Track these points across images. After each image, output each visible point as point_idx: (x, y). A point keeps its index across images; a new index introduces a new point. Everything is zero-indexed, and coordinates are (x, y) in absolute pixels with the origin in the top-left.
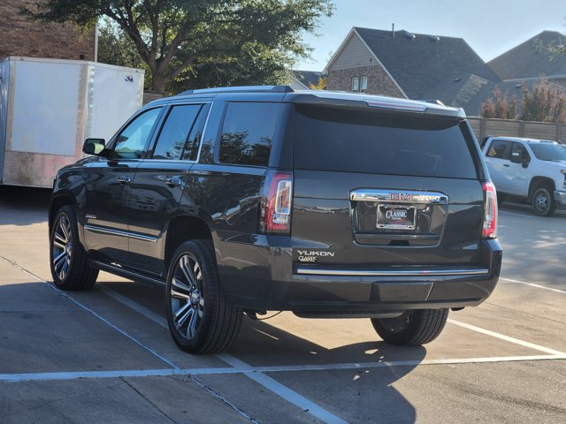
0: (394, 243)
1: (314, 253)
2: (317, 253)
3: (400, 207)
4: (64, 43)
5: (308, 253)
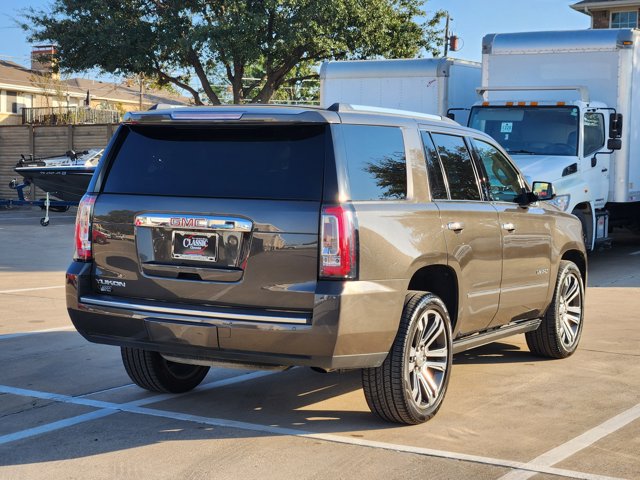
1: (108, 282)
3: (199, 234)
5: (104, 281)
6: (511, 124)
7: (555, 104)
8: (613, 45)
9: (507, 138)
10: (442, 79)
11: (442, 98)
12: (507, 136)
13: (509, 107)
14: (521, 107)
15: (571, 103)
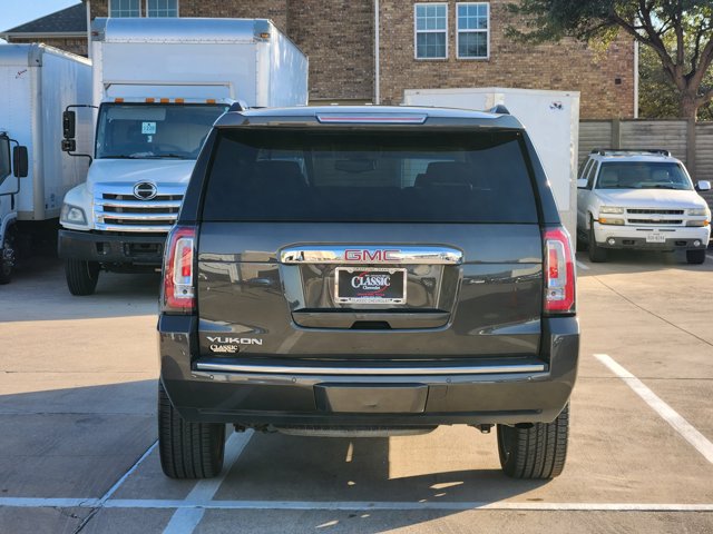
0: (358, 325)
1: (231, 340)
2: (235, 340)
3: (376, 270)
4: (594, 66)
5: (223, 339)
6: (153, 124)
7: (205, 102)
8: (250, 37)
9: (150, 141)
10: (35, 69)
11: (35, 92)
12: (150, 137)
13: (149, 104)
14: (164, 104)
15: (221, 102)
